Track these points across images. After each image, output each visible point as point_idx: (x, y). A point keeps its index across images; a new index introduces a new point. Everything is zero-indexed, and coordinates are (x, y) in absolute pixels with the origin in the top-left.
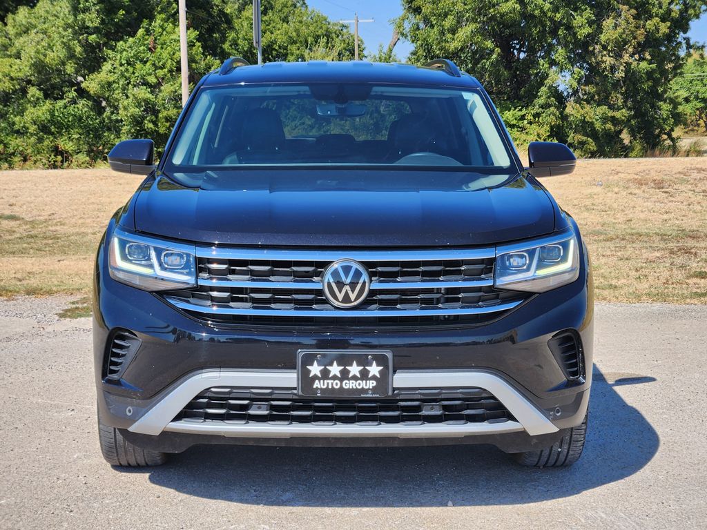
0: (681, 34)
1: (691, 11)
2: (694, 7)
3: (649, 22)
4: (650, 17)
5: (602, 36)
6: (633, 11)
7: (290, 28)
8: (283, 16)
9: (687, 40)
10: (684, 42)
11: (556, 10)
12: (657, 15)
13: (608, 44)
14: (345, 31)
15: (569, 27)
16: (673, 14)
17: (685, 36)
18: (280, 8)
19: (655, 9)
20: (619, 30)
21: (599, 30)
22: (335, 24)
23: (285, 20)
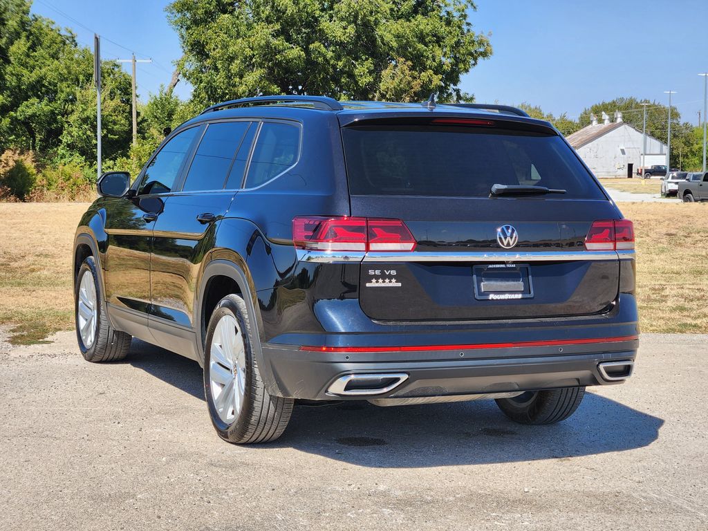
0: (452, 85)
1: (461, 66)
2: (464, 62)
3: (423, 73)
4: (424, 69)
5: (381, 84)
6: (410, 63)
7: (60, 65)
8: (51, 52)
9: (458, 91)
10: (454, 94)
11: (338, 58)
12: (430, 68)
13: (387, 92)
14: (116, 70)
15: (351, 75)
16: (445, 67)
17: (455, 87)
18: (48, 45)
19: (429, 62)
20: (397, 80)
21: (378, 79)
22: (107, 63)
23: (55, 56)
